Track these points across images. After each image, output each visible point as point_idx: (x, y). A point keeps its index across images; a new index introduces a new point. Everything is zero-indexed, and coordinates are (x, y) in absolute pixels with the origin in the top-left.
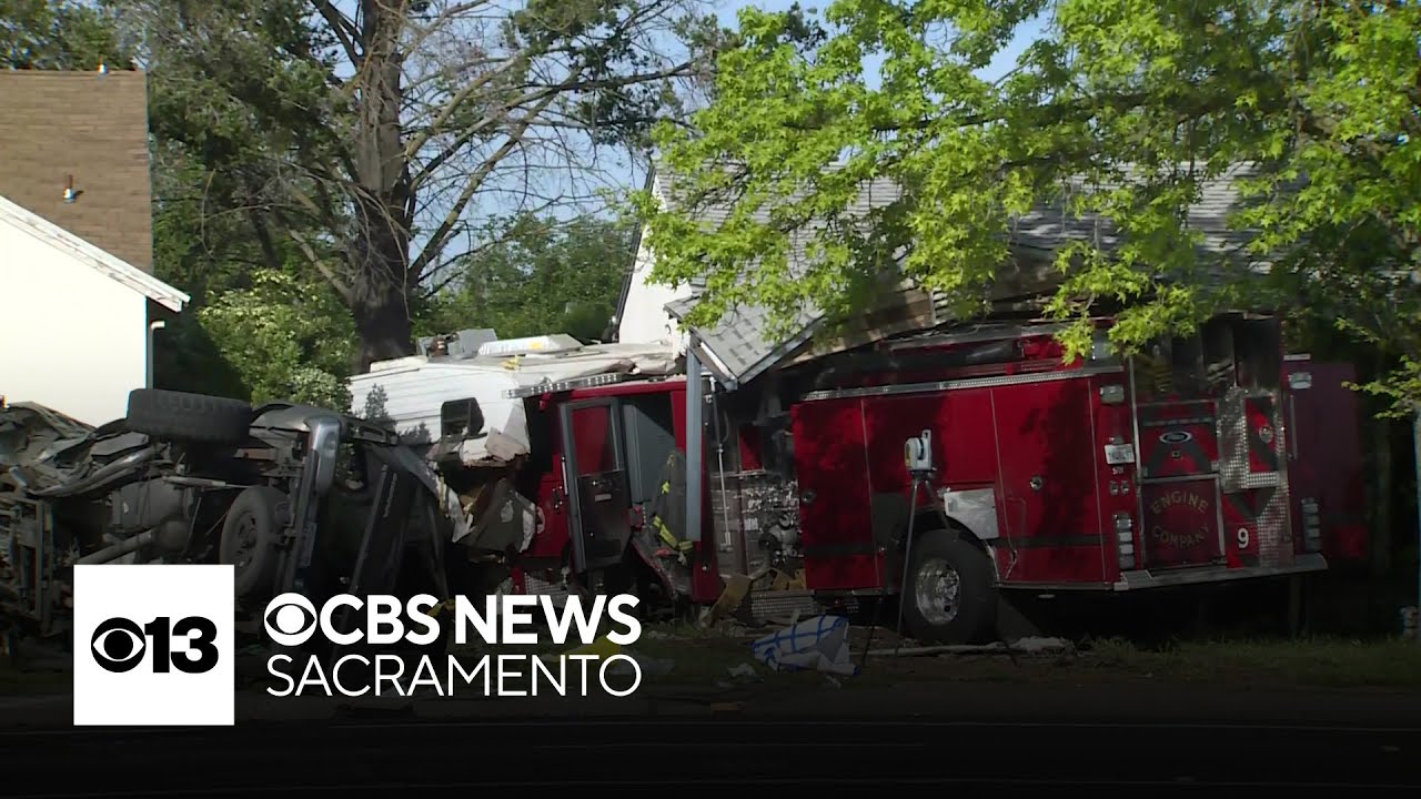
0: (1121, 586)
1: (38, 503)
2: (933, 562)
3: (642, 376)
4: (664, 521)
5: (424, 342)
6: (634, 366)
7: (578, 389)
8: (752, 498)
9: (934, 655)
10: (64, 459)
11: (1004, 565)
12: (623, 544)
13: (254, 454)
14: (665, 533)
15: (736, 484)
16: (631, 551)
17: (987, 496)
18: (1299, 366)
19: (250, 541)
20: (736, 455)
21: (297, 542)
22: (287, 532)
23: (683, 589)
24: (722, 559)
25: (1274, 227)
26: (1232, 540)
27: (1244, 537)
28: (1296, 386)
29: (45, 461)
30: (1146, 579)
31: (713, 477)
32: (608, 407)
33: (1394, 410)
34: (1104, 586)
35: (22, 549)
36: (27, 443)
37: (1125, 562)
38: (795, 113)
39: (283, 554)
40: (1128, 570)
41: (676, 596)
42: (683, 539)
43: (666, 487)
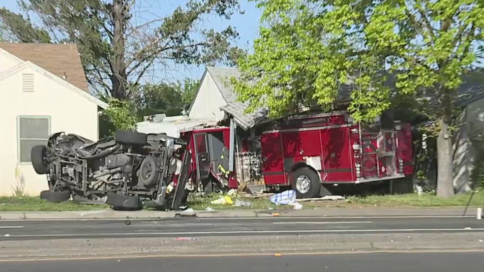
0: (357, 182)
1: (83, 160)
2: (302, 176)
3: (209, 127)
4: (222, 166)
5: (146, 117)
6: (206, 124)
7: (195, 130)
8: (247, 160)
9: (310, 201)
10: (87, 148)
11: (322, 177)
12: (209, 172)
13: (149, 147)
14: (222, 169)
15: (241, 156)
16: (211, 174)
17: (318, 159)
18: (398, 124)
19: (149, 170)
20: (242, 149)
21: (164, 171)
22: (161, 168)
23: (226, 184)
24: (238, 176)
25: (408, 87)
26: (381, 170)
27: (383, 169)
28: (397, 129)
29: (81, 149)
30: (363, 180)
31: (236, 154)
32: (204, 135)
33: (433, 135)
34: (353, 182)
35: (77, 173)
36: (73, 144)
37: (358, 176)
38: (275, 56)
39: (160, 173)
40: (359, 178)
41: (224, 186)
42: (226, 171)
43: (222, 157)
